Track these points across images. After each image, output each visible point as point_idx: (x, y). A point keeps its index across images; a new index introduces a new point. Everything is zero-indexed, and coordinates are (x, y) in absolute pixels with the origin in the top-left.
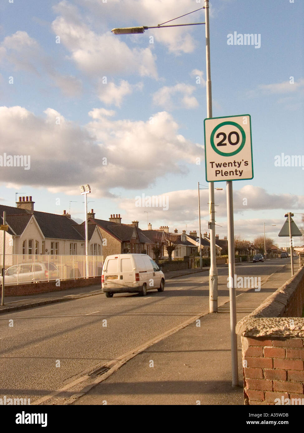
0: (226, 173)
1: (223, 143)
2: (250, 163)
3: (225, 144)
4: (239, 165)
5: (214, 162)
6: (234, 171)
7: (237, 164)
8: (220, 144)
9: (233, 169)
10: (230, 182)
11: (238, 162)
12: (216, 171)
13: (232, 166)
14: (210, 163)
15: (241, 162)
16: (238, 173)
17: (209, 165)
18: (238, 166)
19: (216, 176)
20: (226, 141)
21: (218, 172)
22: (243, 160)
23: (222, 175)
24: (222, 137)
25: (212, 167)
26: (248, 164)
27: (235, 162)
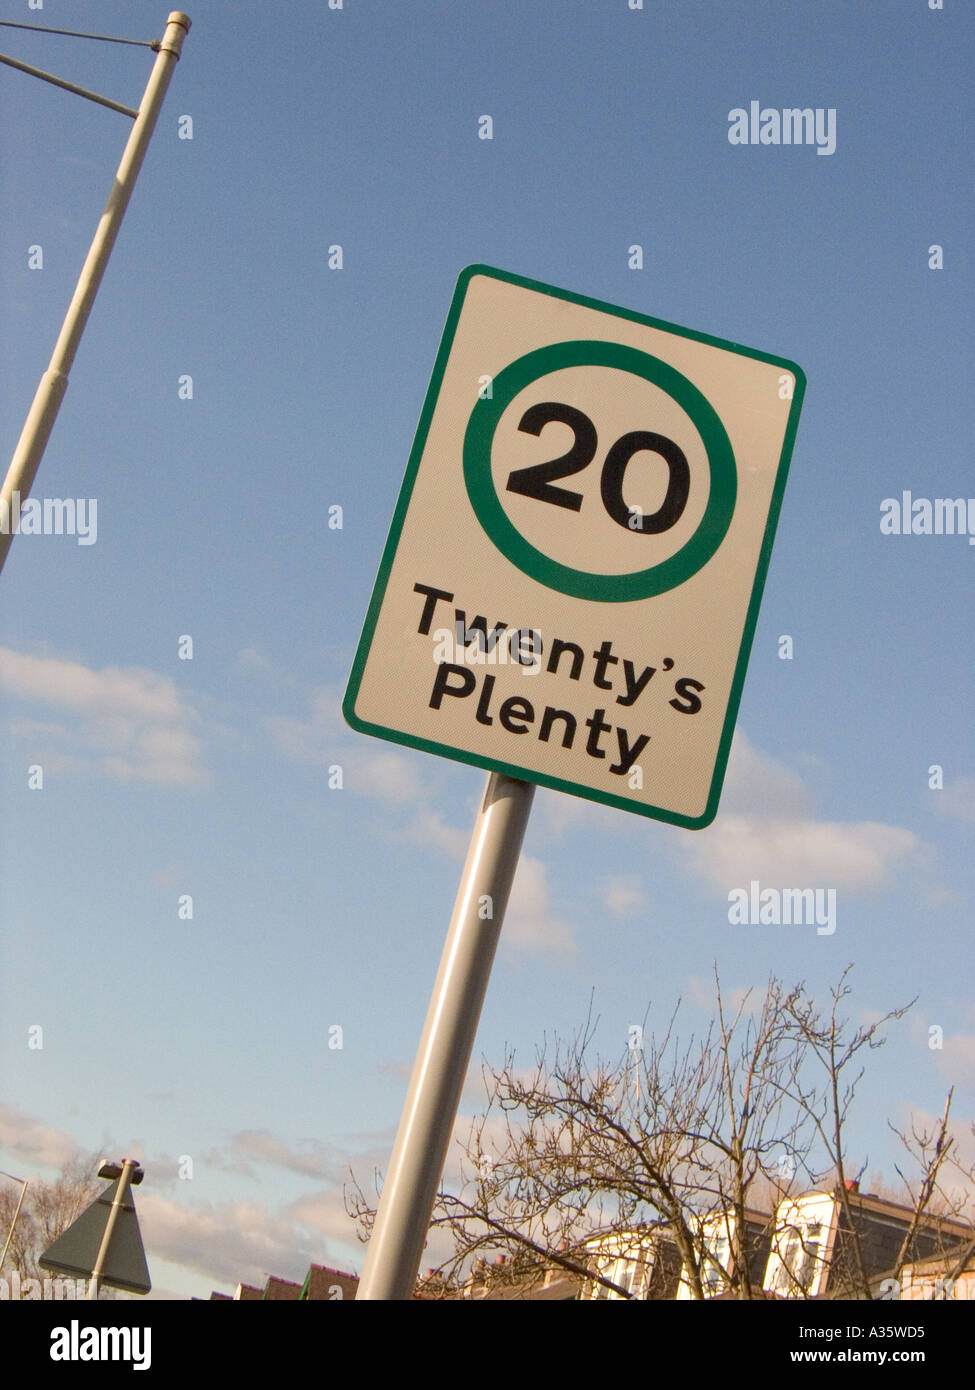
0: (515, 714)
1: (561, 483)
2: (714, 700)
3: (572, 501)
4: (635, 688)
5: (448, 597)
6: (583, 715)
7: (615, 673)
8: (533, 482)
9: (581, 698)
10: (517, 784)
11: (629, 666)
12: (445, 669)
13: (575, 674)
14: (419, 588)
15: (649, 673)
16: (608, 742)
17: (401, 604)
18: (625, 694)
19: (435, 703)
20: (587, 482)
21: (455, 681)
22: (669, 663)
23: (483, 717)
24: (558, 439)
25: (424, 628)
26: (696, 706)
27: (604, 656)
